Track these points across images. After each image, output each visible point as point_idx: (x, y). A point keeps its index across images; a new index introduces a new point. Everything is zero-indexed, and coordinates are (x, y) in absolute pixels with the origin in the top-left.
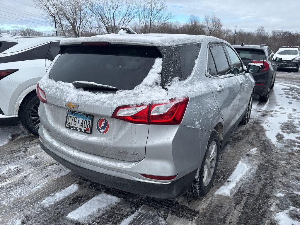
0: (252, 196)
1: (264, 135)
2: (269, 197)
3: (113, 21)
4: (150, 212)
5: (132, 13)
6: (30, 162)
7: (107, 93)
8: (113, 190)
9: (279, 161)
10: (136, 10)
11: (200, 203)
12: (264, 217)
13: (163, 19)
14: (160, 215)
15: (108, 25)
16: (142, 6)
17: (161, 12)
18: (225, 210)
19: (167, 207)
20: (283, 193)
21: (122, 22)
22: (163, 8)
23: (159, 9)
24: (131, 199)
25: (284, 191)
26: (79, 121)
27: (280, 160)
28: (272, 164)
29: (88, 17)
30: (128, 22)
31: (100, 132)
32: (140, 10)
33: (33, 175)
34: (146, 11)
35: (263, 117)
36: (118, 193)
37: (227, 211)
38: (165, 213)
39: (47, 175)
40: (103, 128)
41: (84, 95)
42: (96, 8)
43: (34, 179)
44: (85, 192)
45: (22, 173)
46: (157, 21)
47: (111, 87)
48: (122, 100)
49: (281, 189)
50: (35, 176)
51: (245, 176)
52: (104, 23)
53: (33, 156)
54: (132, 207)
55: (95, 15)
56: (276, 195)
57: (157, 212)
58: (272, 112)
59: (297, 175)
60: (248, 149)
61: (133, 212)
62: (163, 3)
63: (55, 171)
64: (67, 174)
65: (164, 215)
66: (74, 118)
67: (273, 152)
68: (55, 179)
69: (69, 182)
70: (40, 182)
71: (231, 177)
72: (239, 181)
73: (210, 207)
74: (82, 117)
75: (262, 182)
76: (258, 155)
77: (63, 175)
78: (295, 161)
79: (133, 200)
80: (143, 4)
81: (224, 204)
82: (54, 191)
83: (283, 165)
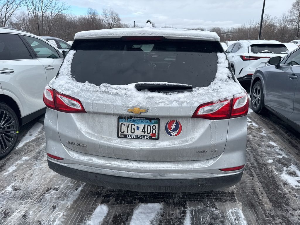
0: (255, 168)
2: (266, 165)
4: (198, 206)
7: (182, 92)
8: (146, 198)
12: (275, 180)
14: (209, 206)
17: (54, 2)
18: (249, 184)
19: (207, 197)
20: (271, 159)
24: (171, 201)
25: (269, 157)
26: (138, 128)
30: (13, 11)
31: (171, 135)
33: (34, 212)
36: (153, 199)
37: (251, 185)
38: (211, 203)
39: (52, 205)
40: (174, 130)
41: (155, 97)
43: (40, 215)
44: (118, 210)
45: (14, 214)
47: (187, 85)
48: (203, 98)
49: (267, 157)
50: (38, 211)
53: (9, 189)
54: (179, 208)
56: (268, 162)
57: (204, 204)
59: (266, 144)
61: (184, 212)
63: (59, 198)
64: (79, 197)
65: (211, 205)
66: (130, 125)
68: (69, 207)
69: (89, 204)
70: (51, 216)
73: (237, 186)
74: (142, 122)
75: (251, 155)
77: (75, 199)
78: (256, 133)
79: (173, 201)
82: (82, 220)
83: (252, 138)
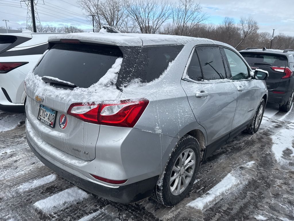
0: (228, 214)
1: (270, 148)
2: (247, 218)
3: (147, 22)
4: (112, 213)
5: (166, 14)
6: (25, 148)
9: (276, 180)
10: (170, 11)
11: (167, 212)
13: (197, 20)
14: (121, 218)
15: (142, 25)
16: (176, 7)
17: (196, 13)
19: (131, 211)
20: (265, 217)
21: (156, 22)
22: (197, 9)
23: (193, 11)
25: (267, 214)
26: (47, 114)
27: (278, 178)
28: (266, 182)
29: (124, 17)
30: (162, 23)
31: (61, 127)
32: (175, 11)
33: (23, 161)
34: (180, 12)
35: (276, 129)
39: (34, 162)
40: (63, 123)
41: (48, 89)
42: (132, 9)
43: (22, 164)
45: (14, 157)
46: (190, 23)
48: (77, 97)
49: (264, 212)
51: (228, 190)
52: (139, 23)
54: (97, 205)
55: (131, 15)
56: (256, 218)
57: (119, 214)
58: (290, 123)
59: (291, 198)
60: (244, 162)
61: (95, 211)
62: (198, 5)
65: (125, 218)
66: (44, 111)
67: (273, 169)
68: (40, 167)
69: (50, 171)
70: (26, 167)
71: (212, 189)
72: (219, 196)
73: (176, 219)
74: (49, 111)
75: (246, 200)
76: (254, 169)
80: (178, 6)
81: (193, 218)
82: (34, 178)
83: (279, 184)
